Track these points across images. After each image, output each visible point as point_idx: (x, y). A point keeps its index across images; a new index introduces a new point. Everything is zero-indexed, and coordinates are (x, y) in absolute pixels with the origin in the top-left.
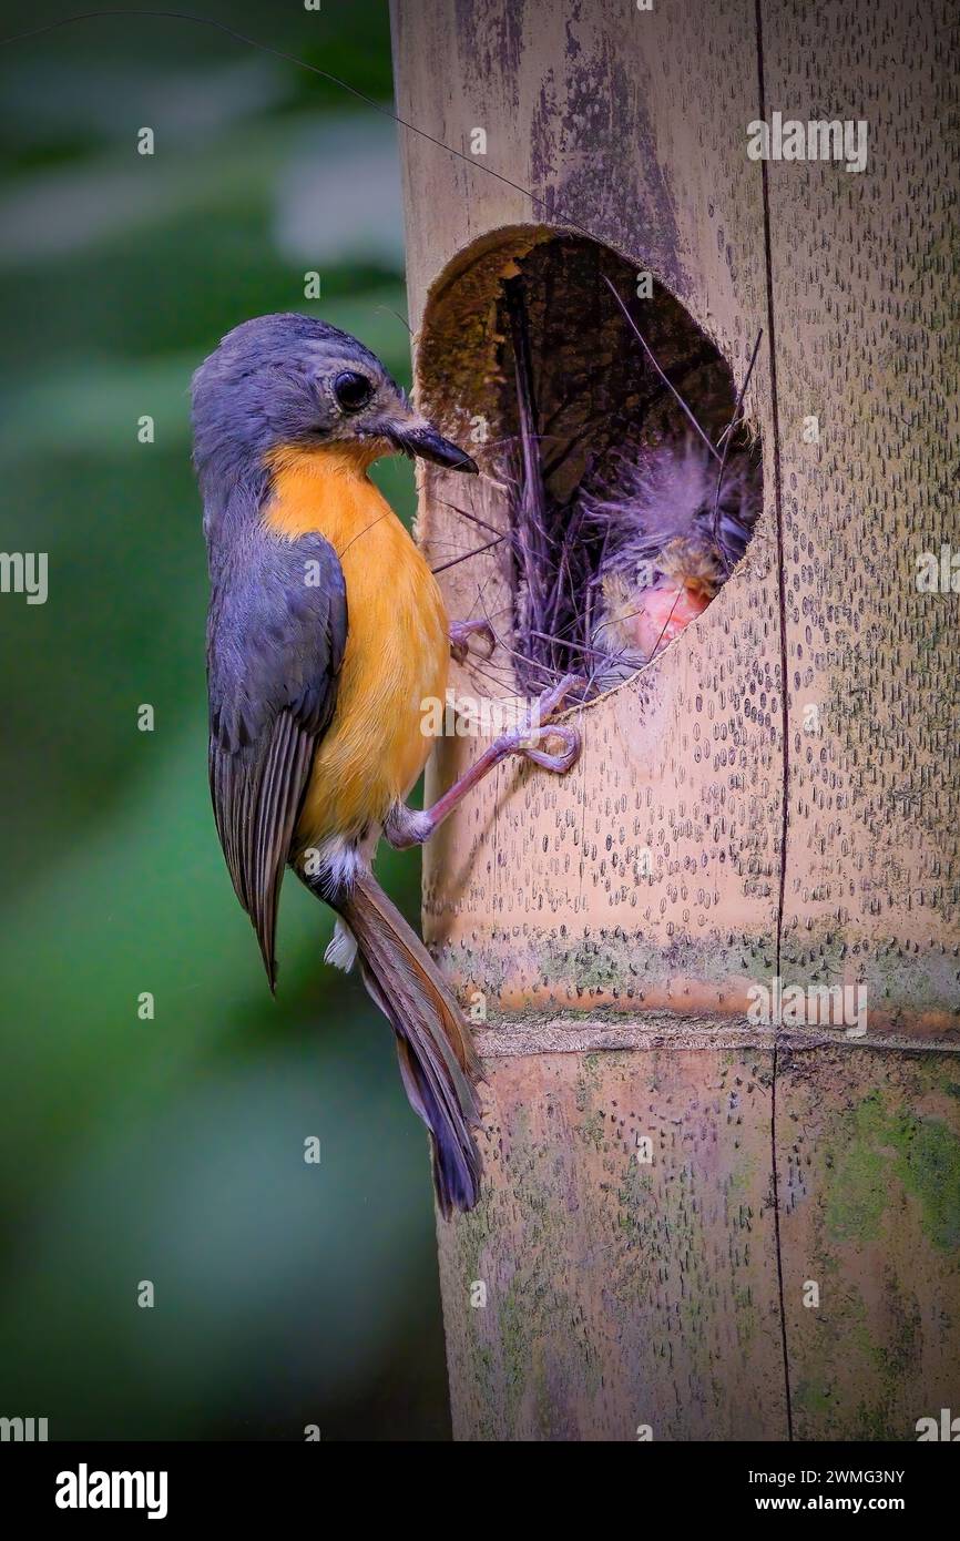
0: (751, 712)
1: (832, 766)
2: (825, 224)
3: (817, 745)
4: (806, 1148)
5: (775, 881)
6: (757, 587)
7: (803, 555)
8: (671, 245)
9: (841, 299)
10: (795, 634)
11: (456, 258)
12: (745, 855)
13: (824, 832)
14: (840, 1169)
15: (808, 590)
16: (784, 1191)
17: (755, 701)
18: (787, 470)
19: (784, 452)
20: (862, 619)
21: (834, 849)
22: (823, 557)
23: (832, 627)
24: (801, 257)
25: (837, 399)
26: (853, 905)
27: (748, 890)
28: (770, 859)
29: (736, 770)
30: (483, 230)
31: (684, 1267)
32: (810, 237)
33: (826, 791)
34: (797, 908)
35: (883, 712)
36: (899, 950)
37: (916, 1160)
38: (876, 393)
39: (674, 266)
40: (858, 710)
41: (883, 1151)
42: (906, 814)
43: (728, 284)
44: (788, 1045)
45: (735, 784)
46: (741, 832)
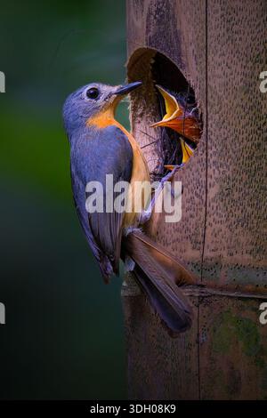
0: (196, 194)
1: (219, 211)
2: (224, 49)
3: (215, 205)
4: (207, 326)
5: (202, 245)
6: (200, 157)
7: (213, 147)
8: (180, 55)
9: (228, 71)
10: (210, 171)
12: (193, 238)
13: (216, 231)
14: (217, 332)
15: (214, 158)
16: (201, 338)
17: (198, 191)
18: (210, 122)
19: (209, 117)
20: (231, 168)
21: (219, 237)
22: (219, 148)
23: (221, 170)
24: (217, 58)
25: (226, 101)
26: (225, 253)
27: (193, 248)
28: (200, 238)
29: (192, 212)
31: (173, 361)
32: (219, 53)
33: (217, 218)
34: (208, 254)
35: (236, 195)
36: (238, 267)
37: (241, 330)
38: (238, 100)
39: (180, 61)
40: (228, 194)
41: (231, 327)
42: (242, 226)
43: (194, 66)
44: (203, 295)
45: (191, 216)
46: (192, 230)
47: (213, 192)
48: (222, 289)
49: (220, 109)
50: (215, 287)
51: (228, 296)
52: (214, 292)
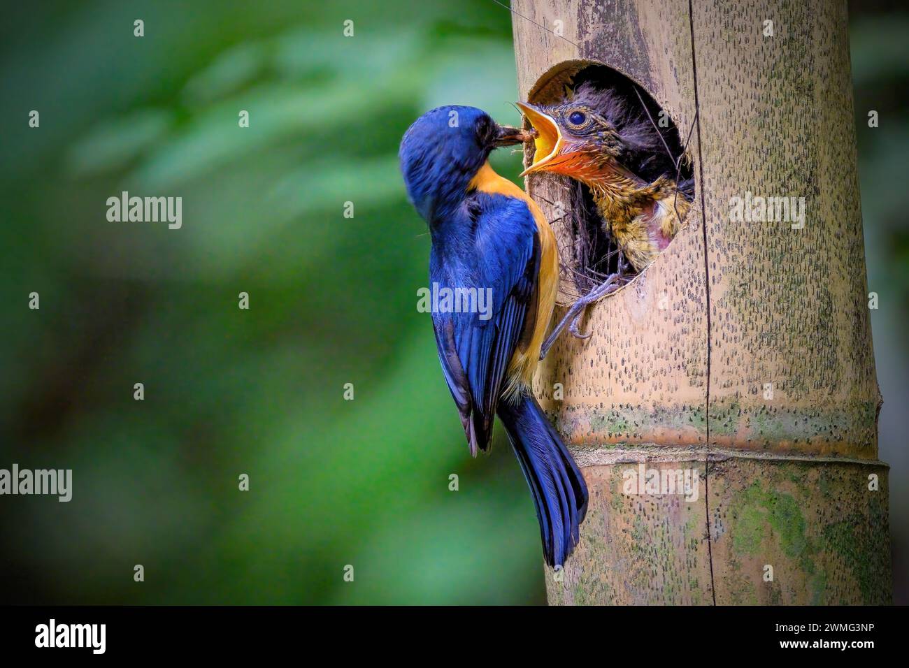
0: (691, 296)
1: (731, 322)
2: (723, 57)
3: (724, 311)
4: (723, 510)
5: (705, 379)
6: (692, 235)
7: (715, 219)
8: (647, 68)
9: (731, 93)
10: (712, 258)
11: (542, 77)
12: (690, 366)
13: (729, 355)
14: (740, 519)
15: (718, 236)
16: (713, 531)
17: (693, 291)
18: (706, 177)
19: (704, 169)
20: (744, 249)
21: (734, 363)
22: (725, 219)
23: (730, 254)
24: (711, 72)
25: (730, 142)
26: (744, 390)
27: (691, 384)
28: (702, 368)
29: (684, 325)
30: (555, 63)
31: (665, 569)
32: (715, 64)
33: (729, 334)
34: (716, 392)
35: (756, 295)
36: (766, 411)
37: (777, 514)
38: (749, 138)
39: (648, 78)
40: (744, 294)
41: (761, 510)
42: (769, 344)
43: (675, 87)
44: (713, 459)
45: (684, 332)
46: (688, 355)
47: (719, 291)
48: (742, 448)
49: (723, 155)
50: (732, 446)
51: (754, 460)
52: (732, 454)
